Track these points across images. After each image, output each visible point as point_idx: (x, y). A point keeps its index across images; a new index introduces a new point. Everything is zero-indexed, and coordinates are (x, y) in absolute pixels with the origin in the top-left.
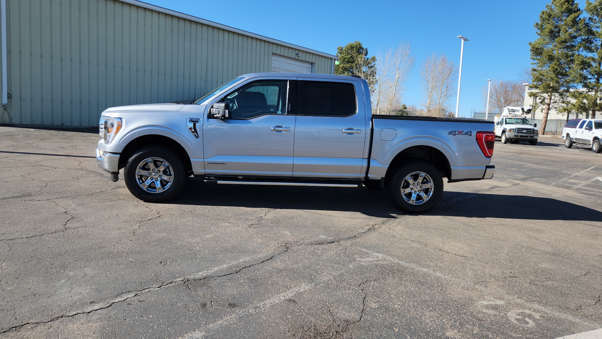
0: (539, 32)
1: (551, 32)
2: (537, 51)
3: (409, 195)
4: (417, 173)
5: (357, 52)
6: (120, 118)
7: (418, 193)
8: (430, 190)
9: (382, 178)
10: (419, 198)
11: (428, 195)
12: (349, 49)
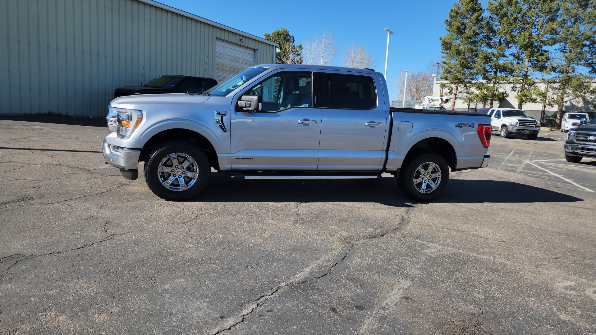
0: (448, 28)
1: (458, 29)
2: (447, 46)
3: (420, 185)
4: (428, 164)
5: (284, 40)
6: (140, 111)
7: (427, 182)
8: (438, 178)
9: (398, 169)
10: (428, 186)
11: (436, 183)
12: (276, 36)
